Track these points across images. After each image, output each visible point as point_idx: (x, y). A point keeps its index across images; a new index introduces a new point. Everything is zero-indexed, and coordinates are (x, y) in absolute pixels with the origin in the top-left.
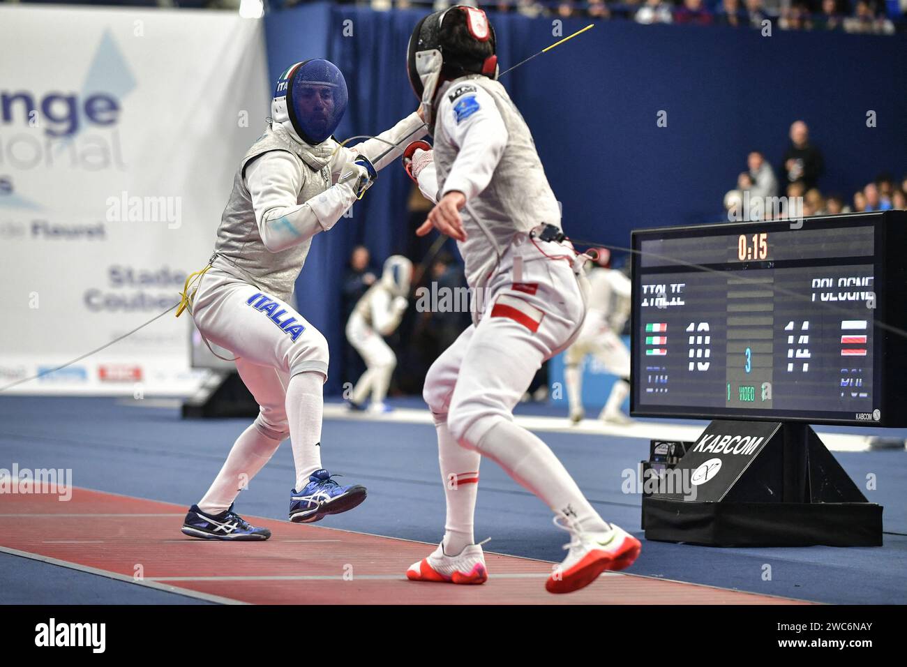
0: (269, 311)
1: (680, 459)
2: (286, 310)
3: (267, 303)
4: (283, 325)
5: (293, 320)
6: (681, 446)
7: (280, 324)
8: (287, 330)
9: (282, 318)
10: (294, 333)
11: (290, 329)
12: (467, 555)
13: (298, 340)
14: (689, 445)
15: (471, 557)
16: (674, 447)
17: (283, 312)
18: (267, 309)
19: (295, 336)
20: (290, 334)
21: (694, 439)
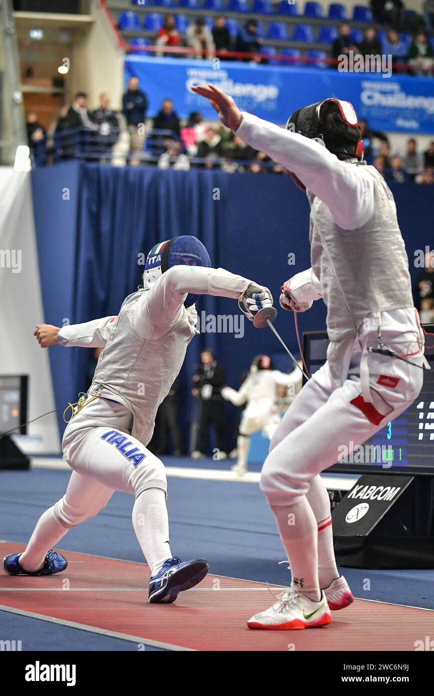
0: (118, 443)
1: (338, 503)
2: (132, 442)
3: (118, 437)
4: (127, 454)
5: (136, 449)
6: (339, 494)
7: (125, 453)
8: (130, 458)
9: (128, 449)
10: (136, 461)
11: (133, 457)
12: (335, 588)
13: (140, 466)
14: (345, 493)
15: (339, 589)
16: (333, 494)
17: (130, 443)
18: (117, 442)
19: (137, 462)
20: (132, 461)
21: (349, 488)
